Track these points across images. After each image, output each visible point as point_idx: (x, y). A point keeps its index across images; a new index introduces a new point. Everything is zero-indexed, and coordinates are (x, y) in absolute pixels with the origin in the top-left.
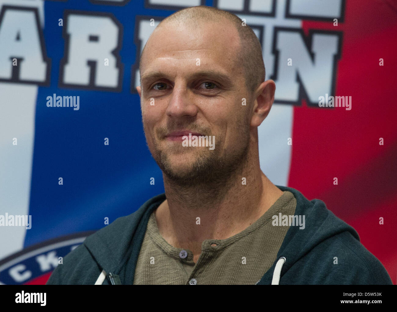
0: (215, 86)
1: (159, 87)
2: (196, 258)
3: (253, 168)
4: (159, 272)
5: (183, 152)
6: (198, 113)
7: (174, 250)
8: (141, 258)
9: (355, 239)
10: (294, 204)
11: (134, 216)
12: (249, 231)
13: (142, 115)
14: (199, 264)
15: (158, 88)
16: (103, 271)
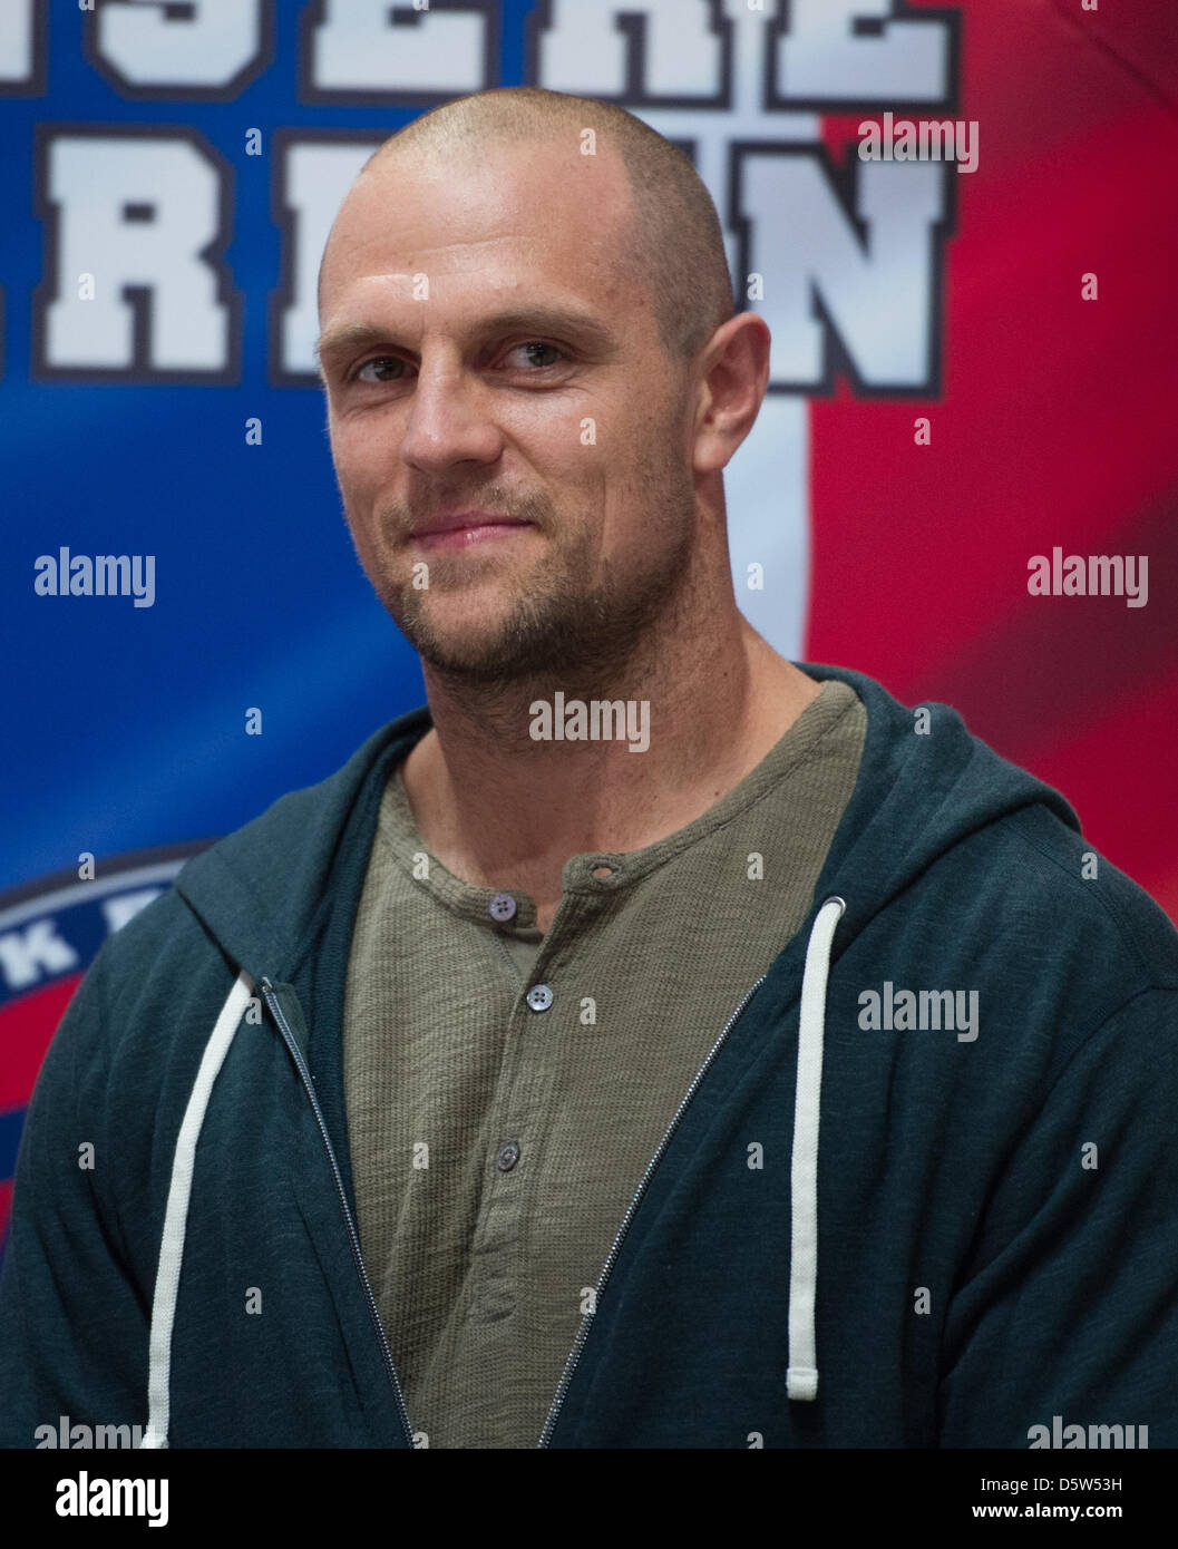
0: (559, 356)
1: (379, 370)
2: (547, 916)
3: (712, 610)
4: (425, 968)
5: (470, 581)
6: (505, 453)
7: (472, 894)
8: (365, 926)
9: (1066, 829)
10: (859, 723)
11: (334, 786)
12: (717, 821)
13: (336, 467)
14: (556, 936)
15: (378, 375)
16: (243, 973)
